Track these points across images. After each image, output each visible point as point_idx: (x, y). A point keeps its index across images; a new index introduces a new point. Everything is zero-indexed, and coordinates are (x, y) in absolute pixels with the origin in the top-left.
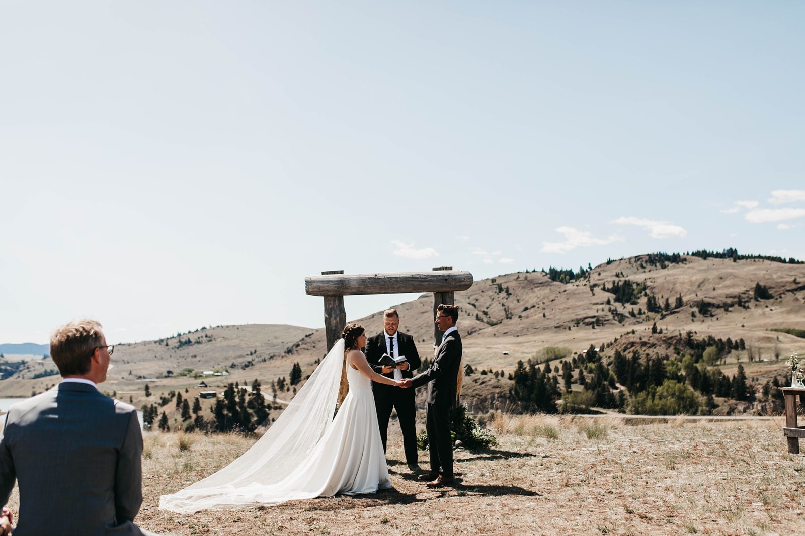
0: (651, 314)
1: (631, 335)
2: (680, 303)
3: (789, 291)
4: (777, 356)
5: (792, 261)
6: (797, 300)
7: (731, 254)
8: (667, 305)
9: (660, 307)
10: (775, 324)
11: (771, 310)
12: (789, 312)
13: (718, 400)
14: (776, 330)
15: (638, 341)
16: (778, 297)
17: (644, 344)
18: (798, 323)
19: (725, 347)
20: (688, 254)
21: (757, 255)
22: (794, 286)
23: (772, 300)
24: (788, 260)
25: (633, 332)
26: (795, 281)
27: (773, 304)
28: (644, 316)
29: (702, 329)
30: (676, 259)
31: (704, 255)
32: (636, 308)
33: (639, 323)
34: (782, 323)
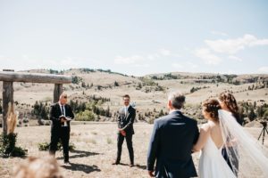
0: (83, 88)
1: (76, 95)
2: (92, 85)
3: (124, 84)
6: (126, 87)
7: (109, 71)
9: (86, 86)
11: (118, 90)
13: (101, 117)
15: (78, 97)
19: (104, 100)
20: (96, 70)
23: (119, 87)
24: (125, 75)
26: (126, 82)
29: (98, 94)
30: (92, 71)
31: (101, 71)
32: (78, 86)
33: (79, 91)
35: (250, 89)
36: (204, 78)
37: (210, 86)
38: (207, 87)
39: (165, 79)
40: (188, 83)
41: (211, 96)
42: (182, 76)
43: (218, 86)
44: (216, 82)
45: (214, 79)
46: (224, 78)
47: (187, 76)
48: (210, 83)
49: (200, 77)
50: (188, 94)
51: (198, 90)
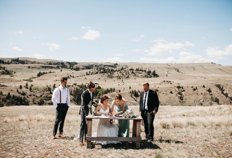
35: (87, 74)
36: (50, 64)
37: (55, 71)
38: (52, 72)
39: (13, 63)
40: (35, 68)
41: (56, 80)
42: (29, 62)
43: (61, 71)
44: (60, 68)
45: (59, 65)
46: (67, 65)
47: (34, 62)
48: (55, 69)
49: (46, 63)
50: (35, 78)
51: (44, 75)
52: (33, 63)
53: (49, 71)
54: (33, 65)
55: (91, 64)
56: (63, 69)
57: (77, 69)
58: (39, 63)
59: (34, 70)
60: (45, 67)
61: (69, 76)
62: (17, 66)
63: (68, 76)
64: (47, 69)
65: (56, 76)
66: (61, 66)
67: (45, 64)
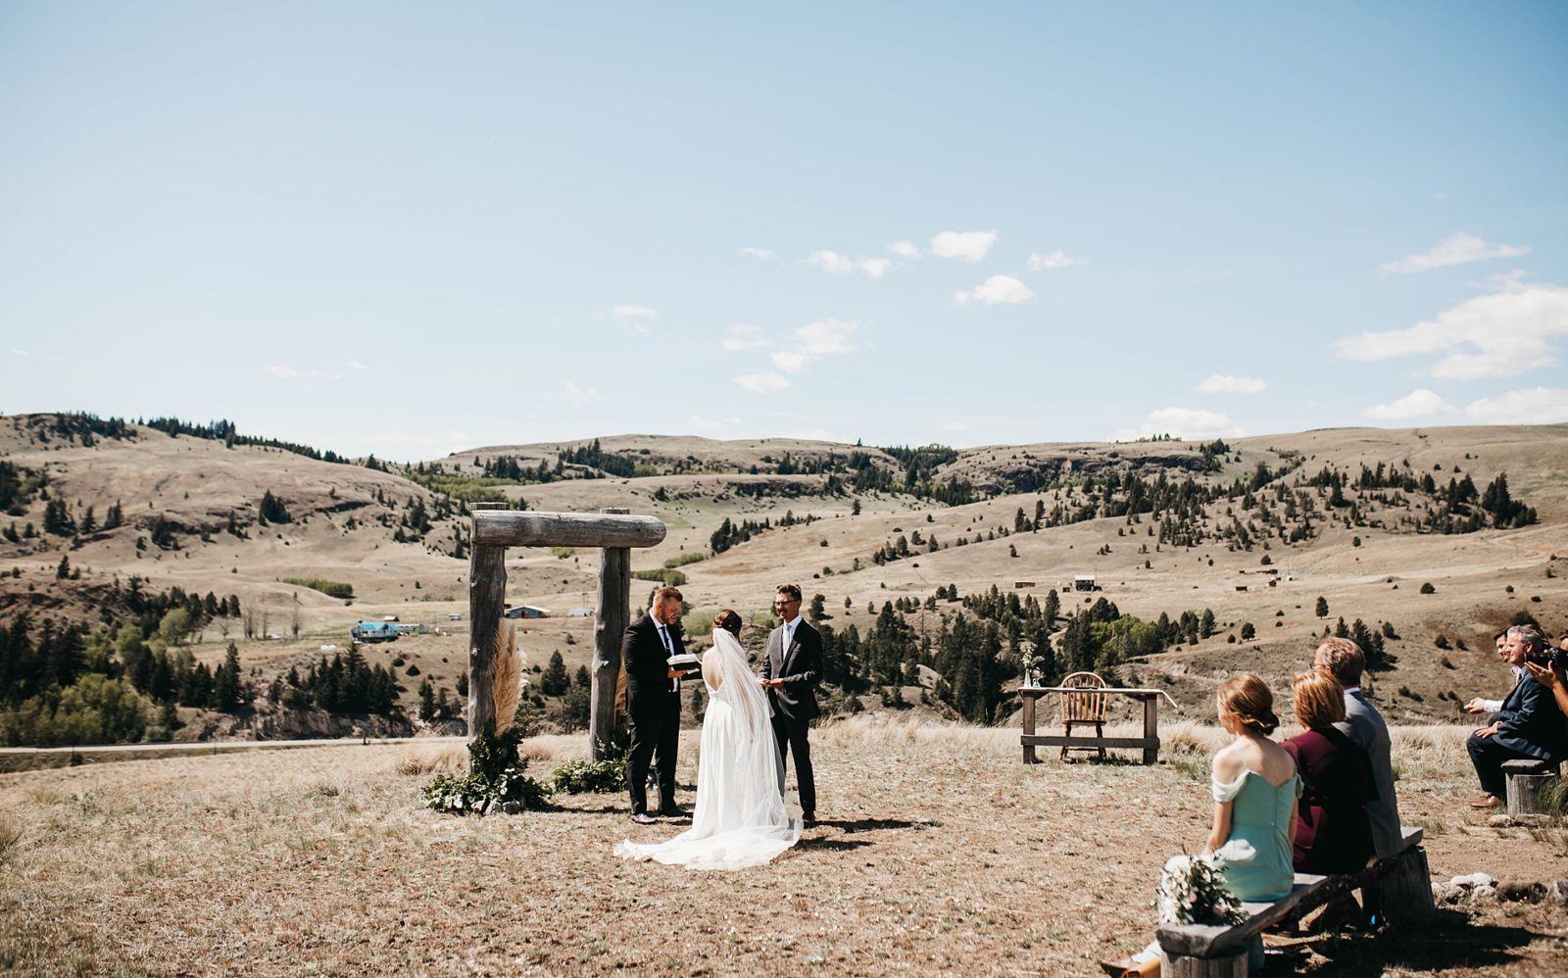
0: (51, 537)
1: (10, 579)
2: (116, 518)
3: (320, 510)
4: (296, 630)
5: (331, 457)
6: (333, 527)
7: (225, 433)
8: (89, 521)
9: (72, 525)
10: (293, 570)
11: (287, 543)
12: (317, 549)
13: (185, 712)
14: (293, 582)
15: (26, 591)
16: (301, 521)
17: (38, 599)
18: (331, 570)
19: (203, 610)
20: (141, 423)
21: (271, 439)
22: (331, 503)
23: (289, 526)
24: (323, 455)
25: (16, 573)
26: (332, 494)
27: (290, 533)
28: (36, 541)
29: (161, 573)
30: (115, 429)
31: (172, 428)
32: (21, 523)
33: (24, 553)
34: (304, 569)
35: (1023, 525)
36: (785, 468)
37: (814, 514)
38: (800, 521)
39: (565, 473)
40: (698, 495)
41: (827, 571)
42: (662, 460)
43: (857, 510)
44: (849, 489)
45: (839, 475)
46: (890, 468)
47: (691, 458)
48: (816, 497)
49: (760, 465)
50: (696, 559)
51: (754, 539)
52: (682, 466)
53: (778, 514)
54: (684, 482)
55: (1044, 456)
56: (866, 499)
57: (957, 494)
58: (717, 467)
59: (689, 509)
60: (758, 490)
61: (909, 538)
62: (590, 489)
63: (903, 542)
64: (765, 499)
65: (824, 544)
66: (854, 481)
67: (754, 471)
